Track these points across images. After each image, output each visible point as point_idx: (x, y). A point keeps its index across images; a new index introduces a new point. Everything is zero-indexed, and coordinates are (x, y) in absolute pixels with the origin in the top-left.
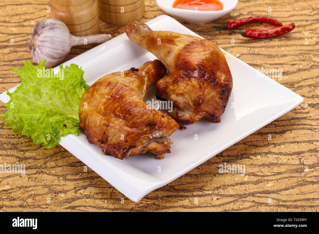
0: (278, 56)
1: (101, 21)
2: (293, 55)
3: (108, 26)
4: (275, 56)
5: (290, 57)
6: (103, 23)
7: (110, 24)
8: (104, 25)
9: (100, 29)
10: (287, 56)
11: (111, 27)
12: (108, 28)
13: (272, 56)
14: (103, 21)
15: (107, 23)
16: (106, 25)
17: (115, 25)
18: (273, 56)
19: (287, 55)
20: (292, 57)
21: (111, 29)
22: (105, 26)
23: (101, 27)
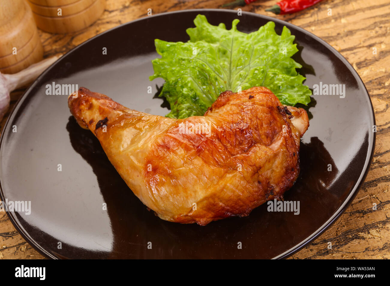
0: (340, 36)
1: (40, 31)
2: (363, 29)
3: (54, 38)
4: (336, 36)
5: (361, 34)
6: (45, 36)
7: (56, 34)
8: (47, 38)
9: (43, 47)
10: (355, 33)
11: (60, 39)
12: (56, 41)
13: (332, 39)
14: (44, 31)
15: (51, 33)
16: (51, 38)
17: (66, 34)
18: (332, 37)
19: (354, 30)
20: (363, 32)
21: (60, 42)
22: (50, 40)
23: (44, 42)
